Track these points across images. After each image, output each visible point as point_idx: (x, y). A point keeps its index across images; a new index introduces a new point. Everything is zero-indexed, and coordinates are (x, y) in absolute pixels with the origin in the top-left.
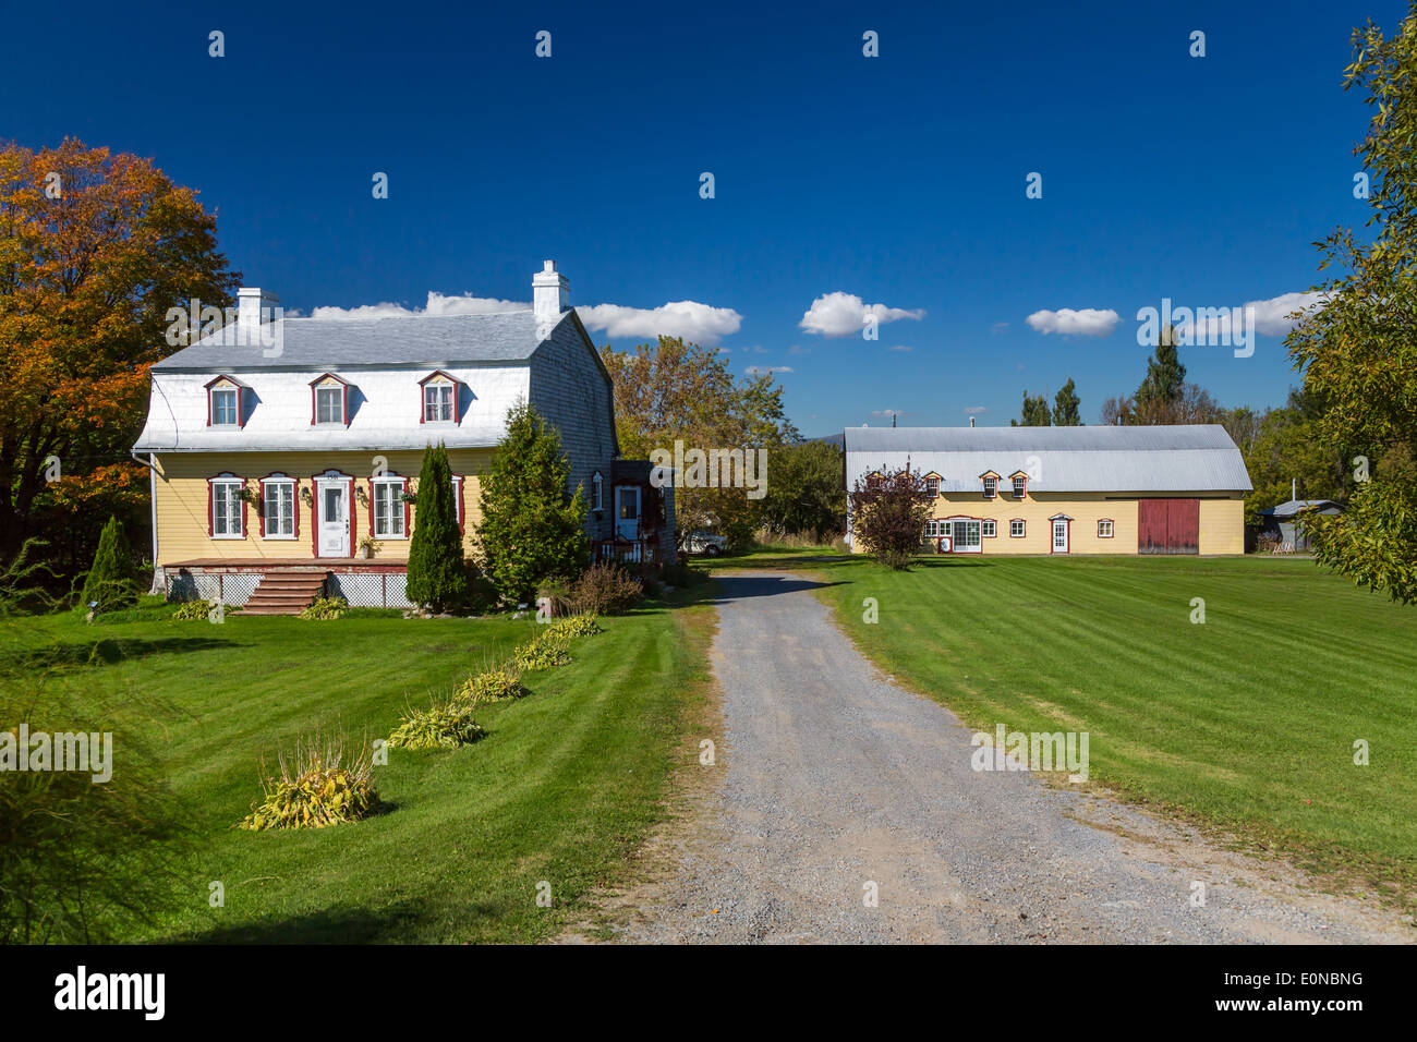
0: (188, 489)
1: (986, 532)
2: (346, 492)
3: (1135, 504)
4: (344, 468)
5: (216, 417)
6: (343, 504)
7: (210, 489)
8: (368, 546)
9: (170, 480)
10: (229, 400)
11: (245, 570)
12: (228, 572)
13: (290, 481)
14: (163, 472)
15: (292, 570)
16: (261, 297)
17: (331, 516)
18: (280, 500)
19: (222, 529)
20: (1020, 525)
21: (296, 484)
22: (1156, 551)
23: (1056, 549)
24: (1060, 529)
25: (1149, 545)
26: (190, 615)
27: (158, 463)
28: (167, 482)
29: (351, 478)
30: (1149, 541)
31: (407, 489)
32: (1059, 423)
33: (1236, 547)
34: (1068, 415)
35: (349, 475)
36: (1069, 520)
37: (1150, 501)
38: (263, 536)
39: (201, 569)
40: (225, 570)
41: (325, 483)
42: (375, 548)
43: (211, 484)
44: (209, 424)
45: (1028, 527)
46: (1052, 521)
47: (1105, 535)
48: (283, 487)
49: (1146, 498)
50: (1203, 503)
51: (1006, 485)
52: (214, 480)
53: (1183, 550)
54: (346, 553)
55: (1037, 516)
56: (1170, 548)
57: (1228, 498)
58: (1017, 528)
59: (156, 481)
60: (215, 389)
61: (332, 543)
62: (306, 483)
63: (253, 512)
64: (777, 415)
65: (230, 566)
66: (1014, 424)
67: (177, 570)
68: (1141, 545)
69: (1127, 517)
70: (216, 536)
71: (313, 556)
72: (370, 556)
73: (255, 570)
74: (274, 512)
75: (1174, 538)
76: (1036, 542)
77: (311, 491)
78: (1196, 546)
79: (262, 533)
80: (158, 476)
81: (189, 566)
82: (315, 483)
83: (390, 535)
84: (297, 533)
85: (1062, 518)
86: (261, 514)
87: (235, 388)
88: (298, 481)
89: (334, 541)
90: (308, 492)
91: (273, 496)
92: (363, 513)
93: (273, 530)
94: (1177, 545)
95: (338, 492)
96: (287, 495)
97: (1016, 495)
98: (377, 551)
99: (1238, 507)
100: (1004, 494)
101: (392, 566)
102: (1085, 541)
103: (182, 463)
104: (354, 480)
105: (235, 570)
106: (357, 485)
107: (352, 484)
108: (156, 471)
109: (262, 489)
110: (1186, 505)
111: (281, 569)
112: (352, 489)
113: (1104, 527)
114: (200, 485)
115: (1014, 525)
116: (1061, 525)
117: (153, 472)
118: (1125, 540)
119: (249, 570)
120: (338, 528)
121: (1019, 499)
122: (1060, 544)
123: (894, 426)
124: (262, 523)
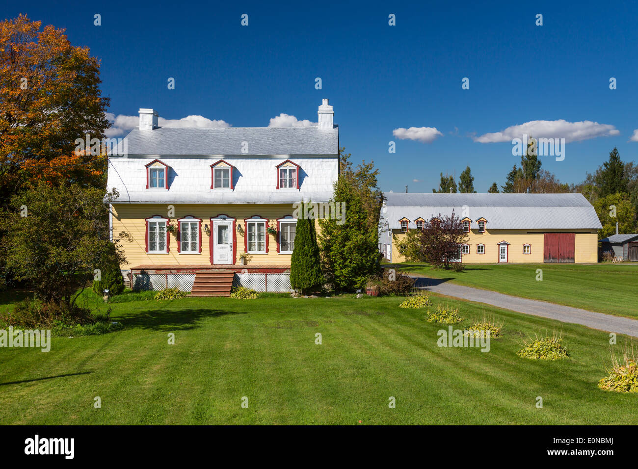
0: (133, 225)
1: (464, 251)
2: (230, 228)
3: (542, 236)
4: (230, 214)
5: (151, 184)
6: (229, 233)
7: (147, 225)
8: (244, 258)
9: (121, 219)
10: (159, 174)
11: (182, 271)
12: (171, 272)
13: (197, 221)
14: (117, 215)
15: (210, 271)
16: (153, 114)
17: (220, 241)
18: (189, 232)
19: (153, 248)
20: (482, 247)
21: (200, 223)
22: (553, 261)
23: (501, 260)
24: (503, 249)
25: (549, 258)
26: (165, 297)
27: (114, 209)
28: (120, 220)
29: (234, 220)
30: (549, 256)
31: (267, 226)
32: (463, 192)
33: (594, 259)
34: (467, 187)
35: (233, 218)
36: (508, 245)
37: (549, 233)
38: (180, 252)
39: (154, 271)
40: (169, 271)
41: (217, 222)
42: (248, 259)
43: (147, 222)
44: (147, 187)
45: (486, 248)
46: (499, 245)
47: (526, 253)
48: (192, 224)
49: (548, 233)
50: (577, 236)
51: (475, 225)
52: (149, 220)
53: (567, 261)
54: (230, 261)
55: (491, 242)
56: (560, 259)
57: (590, 233)
58: (480, 249)
59: (113, 221)
60: (151, 167)
61: (222, 256)
62: (206, 222)
63: (173, 239)
64: (374, 186)
65: (172, 269)
66: (434, 191)
67: (139, 272)
68: (545, 258)
69: (538, 242)
70: (150, 252)
71: (210, 264)
72: (245, 264)
73: (188, 271)
74: (185, 238)
75: (562, 255)
76: (490, 257)
77: (209, 226)
78: (573, 258)
79: (179, 250)
80: (114, 217)
81: (147, 269)
82: (212, 223)
83: (255, 251)
84: (200, 250)
85: (504, 243)
86: (178, 239)
87: (164, 167)
88: (202, 221)
89: (223, 255)
90: (207, 227)
91: (184, 229)
92: (240, 239)
93: (185, 249)
94: (564, 258)
95: (225, 227)
96: (193, 229)
97: (480, 231)
98: (249, 260)
99: (595, 237)
100: (474, 231)
101: (271, 269)
102: (516, 256)
103: (130, 210)
104: (236, 221)
105: (175, 271)
106: (237, 223)
107: (234, 223)
108: (113, 214)
109: (179, 225)
110: (569, 236)
111: (204, 271)
112: (234, 225)
113: (526, 248)
114: (141, 222)
115: (479, 247)
116: (503, 248)
117: (110, 214)
118: (537, 255)
119: (185, 271)
120: (225, 248)
121: (482, 233)
122: (503, 257)
123: (407, 192)
124: (179, 245)
